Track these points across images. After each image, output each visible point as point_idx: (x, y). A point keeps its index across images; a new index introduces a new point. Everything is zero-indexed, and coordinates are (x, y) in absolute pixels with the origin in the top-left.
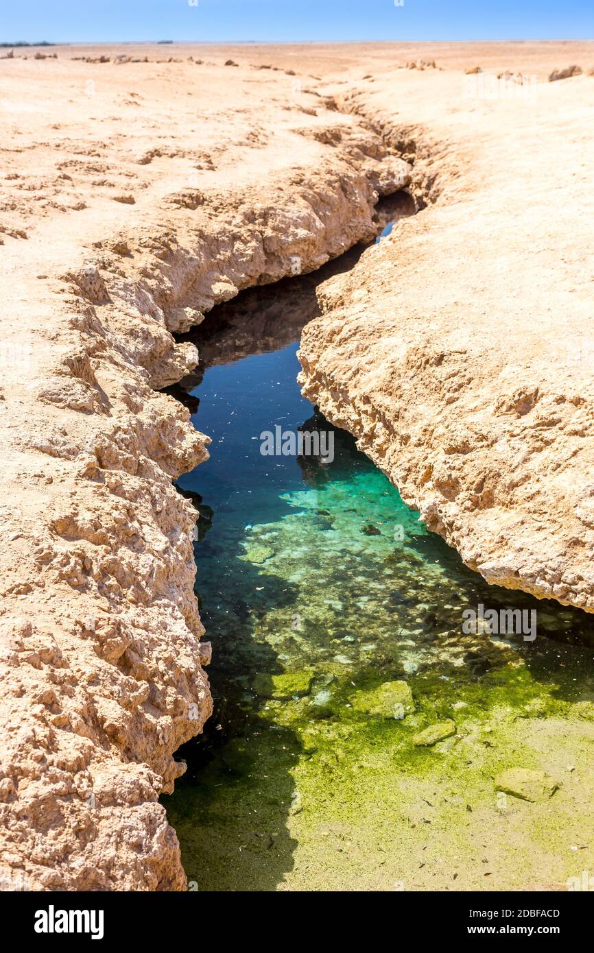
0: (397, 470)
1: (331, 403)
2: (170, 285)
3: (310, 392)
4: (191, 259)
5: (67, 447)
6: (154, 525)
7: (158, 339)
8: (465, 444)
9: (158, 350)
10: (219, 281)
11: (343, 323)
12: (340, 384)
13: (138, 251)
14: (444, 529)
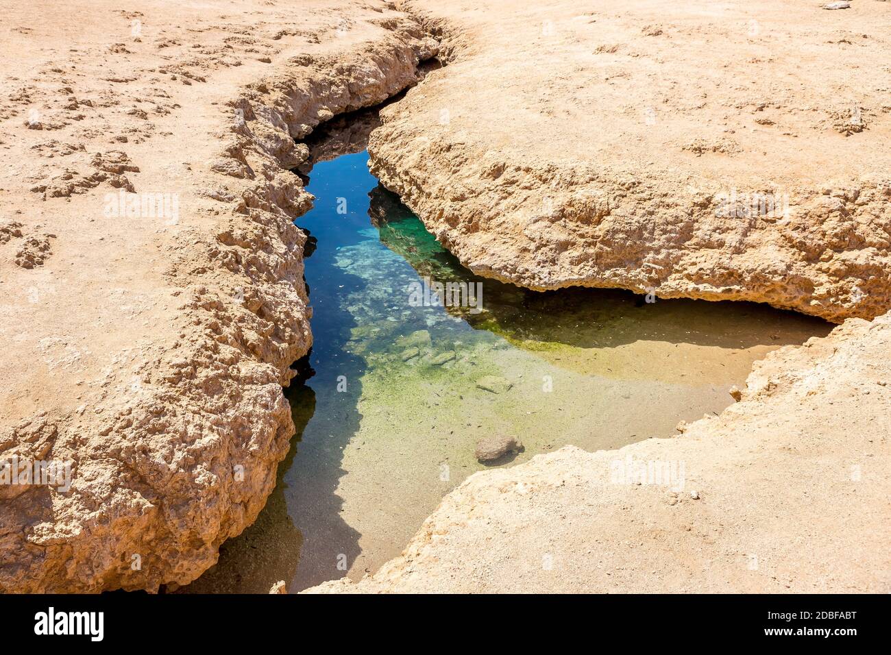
0: (424, 213)
1: (386, 176)
2: (292, 110)
3: (374, 171)
4: (305, 95)
5: (228, 196)
6: (279, 239)
7: (285, 141)
8: (463, 196)
9: (285, 147)
10: (322, 109)
11: (393, 129)
12: (391, 165)
13: (273, 90)
14: (450, 245)
